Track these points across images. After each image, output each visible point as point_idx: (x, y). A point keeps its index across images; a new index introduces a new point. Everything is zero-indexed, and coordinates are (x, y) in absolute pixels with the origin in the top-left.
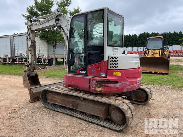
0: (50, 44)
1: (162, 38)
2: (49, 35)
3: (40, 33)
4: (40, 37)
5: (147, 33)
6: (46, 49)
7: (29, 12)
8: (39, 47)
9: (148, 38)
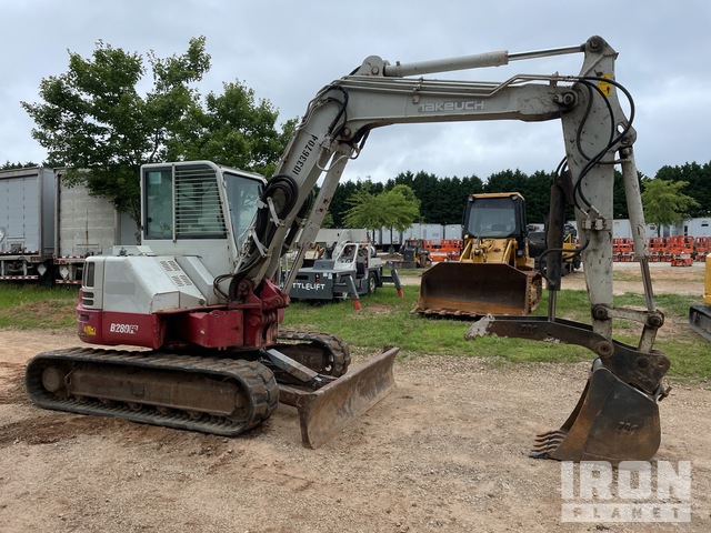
0: (125, 211)
1: (514, 198)
2: (121, 180)
3: (88, 170)
4: (89, 186)
5: (518, 172)
6: (112, 228)
7: (48, 96)
8: (85, 219)
9: (471, 199)
